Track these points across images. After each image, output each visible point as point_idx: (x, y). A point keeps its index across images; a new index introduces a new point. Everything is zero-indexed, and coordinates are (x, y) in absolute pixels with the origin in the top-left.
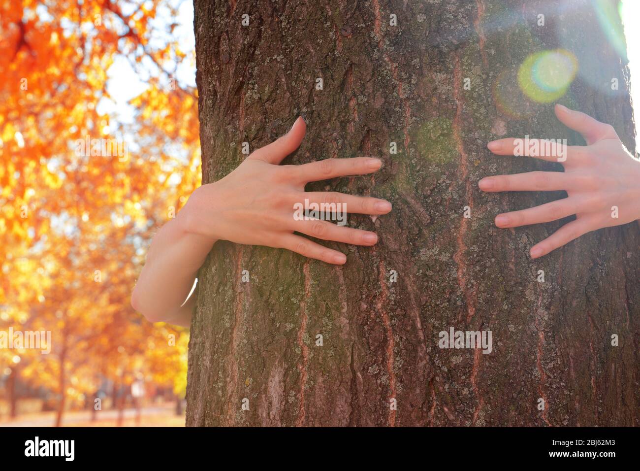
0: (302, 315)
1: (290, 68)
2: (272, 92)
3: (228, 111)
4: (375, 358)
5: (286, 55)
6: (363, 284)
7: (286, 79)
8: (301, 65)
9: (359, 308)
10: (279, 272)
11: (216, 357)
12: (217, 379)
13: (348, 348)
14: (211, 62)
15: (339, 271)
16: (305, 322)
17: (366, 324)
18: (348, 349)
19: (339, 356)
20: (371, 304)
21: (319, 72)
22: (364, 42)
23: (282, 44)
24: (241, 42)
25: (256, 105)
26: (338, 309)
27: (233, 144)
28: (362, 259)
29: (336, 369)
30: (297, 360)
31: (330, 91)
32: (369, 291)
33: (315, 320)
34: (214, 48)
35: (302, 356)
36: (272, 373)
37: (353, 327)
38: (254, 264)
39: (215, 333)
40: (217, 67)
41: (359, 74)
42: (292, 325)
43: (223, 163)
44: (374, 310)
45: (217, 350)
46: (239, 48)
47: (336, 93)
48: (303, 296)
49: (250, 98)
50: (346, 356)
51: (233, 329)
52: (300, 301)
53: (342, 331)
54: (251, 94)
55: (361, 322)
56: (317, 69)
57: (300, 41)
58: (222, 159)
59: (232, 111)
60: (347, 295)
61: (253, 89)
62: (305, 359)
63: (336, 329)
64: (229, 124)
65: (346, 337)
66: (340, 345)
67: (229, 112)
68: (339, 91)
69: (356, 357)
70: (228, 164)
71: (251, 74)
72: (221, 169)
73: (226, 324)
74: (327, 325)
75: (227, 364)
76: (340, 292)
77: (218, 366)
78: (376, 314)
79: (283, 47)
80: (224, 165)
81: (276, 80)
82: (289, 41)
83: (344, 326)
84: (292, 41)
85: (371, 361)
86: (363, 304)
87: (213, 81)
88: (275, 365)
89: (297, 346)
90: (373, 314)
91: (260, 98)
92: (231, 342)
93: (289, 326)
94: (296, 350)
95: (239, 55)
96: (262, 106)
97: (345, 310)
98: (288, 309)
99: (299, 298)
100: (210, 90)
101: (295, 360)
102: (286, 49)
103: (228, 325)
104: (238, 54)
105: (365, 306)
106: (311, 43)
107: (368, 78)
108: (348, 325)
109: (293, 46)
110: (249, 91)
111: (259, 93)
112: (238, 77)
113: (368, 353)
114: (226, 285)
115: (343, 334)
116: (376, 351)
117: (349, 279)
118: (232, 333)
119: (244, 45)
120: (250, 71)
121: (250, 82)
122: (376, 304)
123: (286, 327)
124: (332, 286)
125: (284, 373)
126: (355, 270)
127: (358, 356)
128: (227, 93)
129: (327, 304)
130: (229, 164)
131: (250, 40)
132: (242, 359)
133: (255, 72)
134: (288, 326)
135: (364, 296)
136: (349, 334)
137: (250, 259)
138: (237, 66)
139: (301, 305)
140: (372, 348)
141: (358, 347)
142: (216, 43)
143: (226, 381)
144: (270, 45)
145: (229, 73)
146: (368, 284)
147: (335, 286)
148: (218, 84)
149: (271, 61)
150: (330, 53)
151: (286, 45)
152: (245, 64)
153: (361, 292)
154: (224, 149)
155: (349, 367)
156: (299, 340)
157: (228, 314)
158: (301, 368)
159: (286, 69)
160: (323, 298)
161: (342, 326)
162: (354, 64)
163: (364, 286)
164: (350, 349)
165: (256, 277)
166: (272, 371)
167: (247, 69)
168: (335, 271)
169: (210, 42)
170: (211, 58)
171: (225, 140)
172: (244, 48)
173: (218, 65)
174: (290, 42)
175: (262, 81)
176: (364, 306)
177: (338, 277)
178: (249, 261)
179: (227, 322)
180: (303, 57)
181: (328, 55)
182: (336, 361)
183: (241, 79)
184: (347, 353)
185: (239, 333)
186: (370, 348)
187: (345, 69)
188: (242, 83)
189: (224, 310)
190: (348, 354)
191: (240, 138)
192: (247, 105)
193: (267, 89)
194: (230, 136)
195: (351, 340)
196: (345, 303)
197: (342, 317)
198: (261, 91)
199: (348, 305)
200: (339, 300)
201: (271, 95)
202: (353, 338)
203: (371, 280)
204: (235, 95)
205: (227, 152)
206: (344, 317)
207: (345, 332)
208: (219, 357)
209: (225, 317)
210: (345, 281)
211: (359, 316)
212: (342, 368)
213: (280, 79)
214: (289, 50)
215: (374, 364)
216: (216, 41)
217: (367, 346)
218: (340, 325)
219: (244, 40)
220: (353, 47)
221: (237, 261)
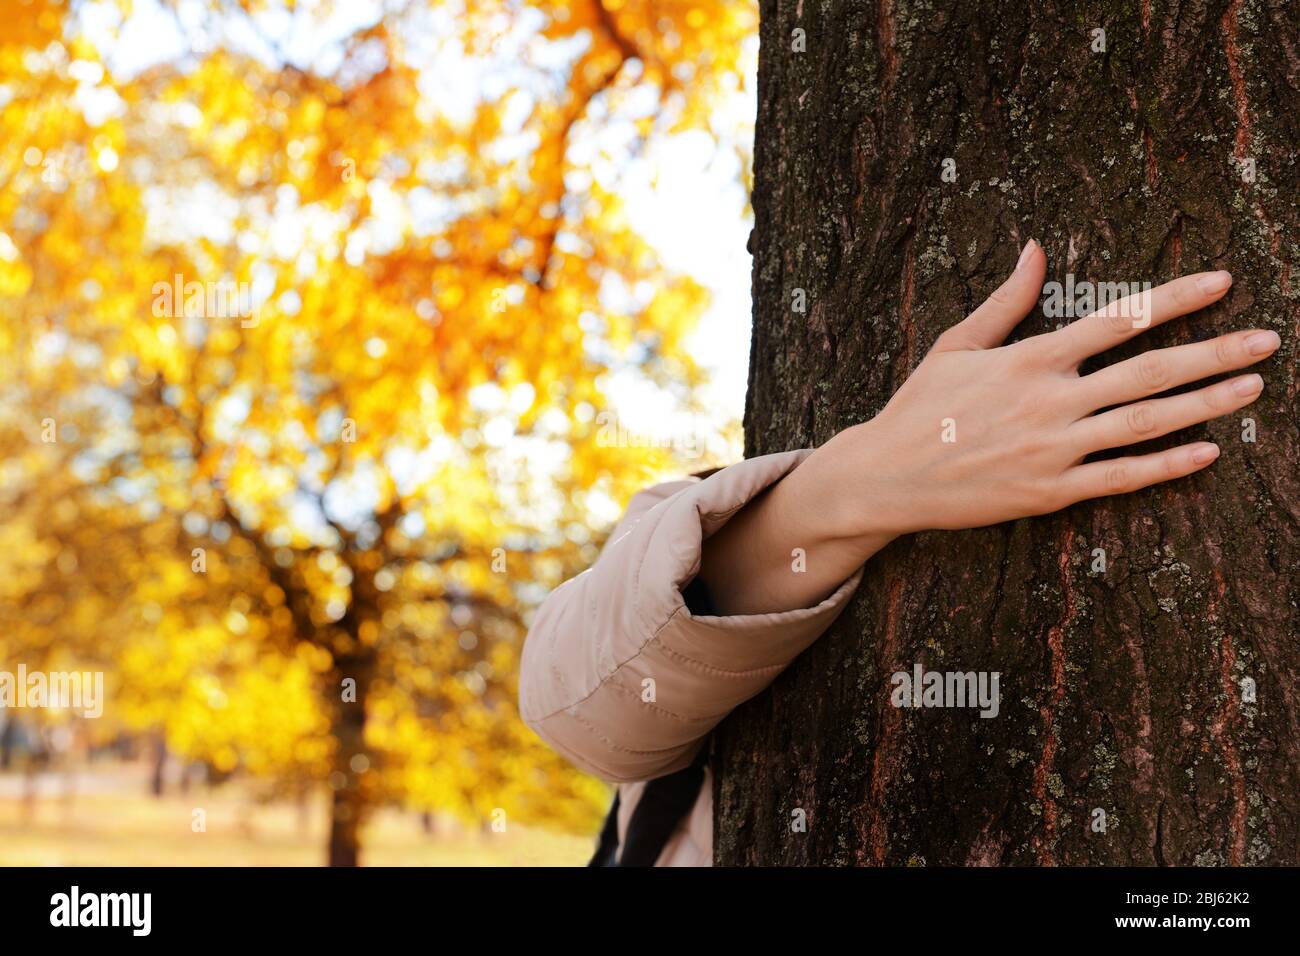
0: (1044, 733)
1: (1031, 210)
2: (985, 257)
3: (874, 284)
4: (1209, 838)
5: (1019, 181)
6: (1188, 680)
7: (1020, 232)
8: (1057, 205)
9: (1178, 730)
10: (994, 638)
11: (831, 803)
12: (834, 852)
13: (1150, 812)
14: (829, 174)
15: (1135, 650)
16: (1049, 751)
17: (1191, 765)
18: (1149, 814)
19: (1130, 826)
20: (1202, 723)
21: (1103, 226)
22: (1214, 174)
23: (1011, 156)
24: (911, 141)
25: (946, 279)
26: (1132, 729)
27: (884, 357)
28: (1187, 628)
29: (1121, 853)
30: (1030, 829)
31: (1129, 269)
32: (1201, 696)
33: (1077, 748)
34: (840, 145)
35: (1043, 821)
36: (973, 850)
37: (1163, 769)
38: (933, 616)
39: (833, 754)
40: (844, 186)
41: (1199, 241)
42: (1023, 754)
43: (859, 394)
44: (1209, 738)
45: (836, 789)
46: (907, 152)
47: (1143, 275)
48: (1049, 693)
49: (932, 263)
50: (1146, 829)
51: (873, 749)
52: (1039, 705)
53: (1136, 777)
54: (933, 255)
55: (1180, 759)
56: (1099, 219)
57: (1060, 155)
58: (857, 385)
59: (884, 286)
60: (1152, 702)
61: (939, 245)
62: (1049, 827)
63: (1124, 769)
64: (875, 314)
65: (1147, 789)
66: (1133, 804)
67: (876, 289)
68: (1150, 271)
69: (1167, 831)
70: (870, 399)
71: (933, 211)
72: (853, 407)
73: (860, 737)
74: (1105, 761)
75: (858, 821)
76: (1134, 695)
77: (837, 823)
78: (1212, 747)
79: (1013, 163)
80: (859, 399)
81: (994, 231)
82: (1026, 150)
83: (1142, 766)
84: (1032, 151)
85: (1201, 842)
86: (1185, 722)
87: (832, 216)
88: (982, 835)
89: (1032, 799)
90: (1208, 744)
91: (955, 267)
92: (869, 775)
93: (1016, 756)
94: (1032, 808)
95: (906, 169)
96: (961, 284)
97: (1145, 733)
98: (1012, 719)
99: (1040, 698)
100: (823, 234)
101: (1027, 828)
102: (1019, 168)
103: (864, 739)
104: (904, 165)
105: (1191, 728)
106: (1085, 164)
107: (1219, 251)
108: (1151, 764)
109: (1036, 162)
110: (930, 249)
111: (953, 254)
112: (901, 216)
113: (1194, 825)
114: (861, 655)
115: (1138, 781)
116: (1211, 823)
117: (1156, 667)
118: (872, 756)
119: (919, 148)
120: (931, 206)
121: (931, 230)
122: (1211, 723)
123: (1009, 757)
124: (1118, 679)
125: (1002, 852)
126: (1170, 650)
127: (1171, 831)
128: (874, 247)
129: (1105, 717)
130: (873, 397)
131: (932, 140)
132: (900, 816)
133: (943, 208)
134: (1013, 755)
135: (1189, 707)
136: (1153, 784)
137: (926, 606)
138: (899, 191)
139: (1043, 713)
140: (1202, 816)
141: (1173, 812)
142: (845, 136)
143: (856, 857)
144: (982, 154)
145: (880, 205)
146: (1198, 681)
147: (1124, 682)
148: (845, 224)
149: (984, 188)
150: (1131, 189)
151: (1020, 160)
152: (919, 188)
153: (1182, 697)
154: (863, 367)
155: (1151, 852)
156: (1036, 785)
157: (865, 717)
158: (1038, 844)
159: (1021, 212)
160: (1095, 702)
161: (1138, 764)
162: (1188, 218)
163: (1189, 684)
164: (1155, 815)
165: (939, 645)
166: (975, 847)
167: (924, 200)
168: (1126, 647)
169: (829, 131)
170: (831, 166)
171: (866, 345)
172: (919, 156)
173: (847, 183)
174: (1029, 154)
175: (960, 229)
176: (1189, 727)
177: (1132, 662)
178: (923, 611)
179: (860, 733)
180: (1062, 189)
181: (1127, 193)
182: (1123, 838)
183: (908, 220)
184: (1147, 824)
185: (891, 759)
186: (1197, 814)
187: (1168, 226)
188: (912, 229)
189: (855, 707)
190: (1151, 824)
191: (901, 345)
192: (923, 278)
193: (972, 248)
194: (879, 338)
195: (1159, 797)
196: (1146, 718)
197: (1138, 747)
198: (957, 249)
199: (1153, 723)
200: (1133, 709)
201: (983, 264)
202: (1162, 792)
203: (1207, 675)
204: (893, 253)
205: (869, 372)
206: (1142, 747)
207: (1144, 778)
208: (839, 805)
209: (858, 723)
210: (1147, 670)
211: (1178, 747)
212: (1135, 852)
213: (1008, 231)
214: (1025, 170)
215: (1204, 849)
216: (846, 132)
217: (1192, 812)
218: (1134, 762)
219: (920, 138)
220: (1188, 181)
221: (887, 606)
